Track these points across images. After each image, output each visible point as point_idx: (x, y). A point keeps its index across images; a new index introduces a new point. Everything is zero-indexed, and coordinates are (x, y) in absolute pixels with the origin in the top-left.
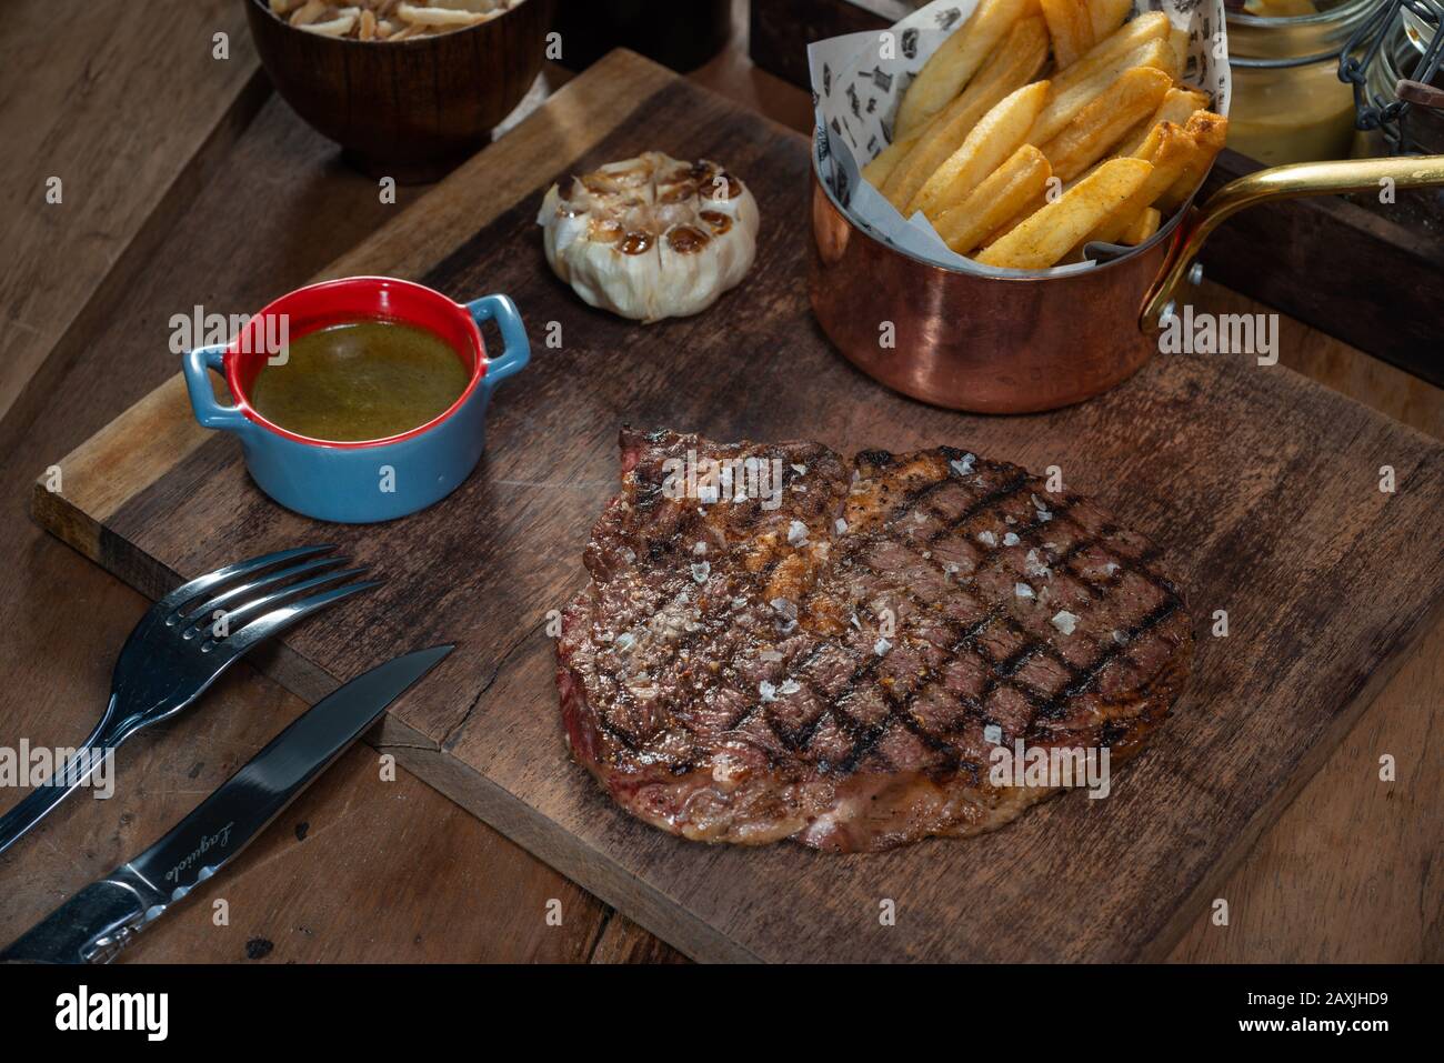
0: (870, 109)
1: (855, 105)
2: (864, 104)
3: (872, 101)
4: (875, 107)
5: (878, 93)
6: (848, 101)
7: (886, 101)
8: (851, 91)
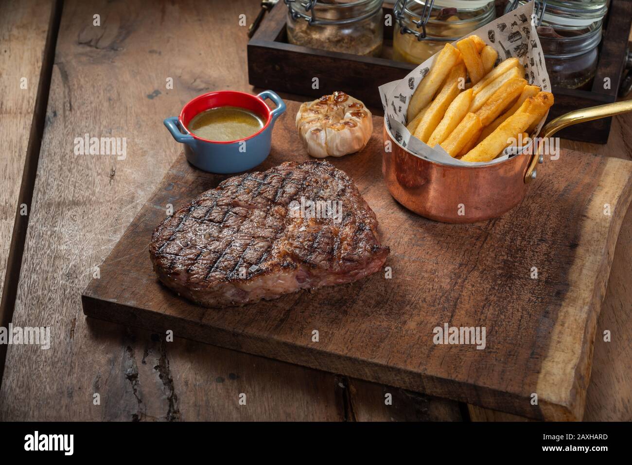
0: (400, 111)
1: (395, 110)
2: (397, 109)
3: (400, 107)
4: (401, 110)
5: (402, 104)
6: (392, 108)
7: (405, 107)
8: (393, 104)
